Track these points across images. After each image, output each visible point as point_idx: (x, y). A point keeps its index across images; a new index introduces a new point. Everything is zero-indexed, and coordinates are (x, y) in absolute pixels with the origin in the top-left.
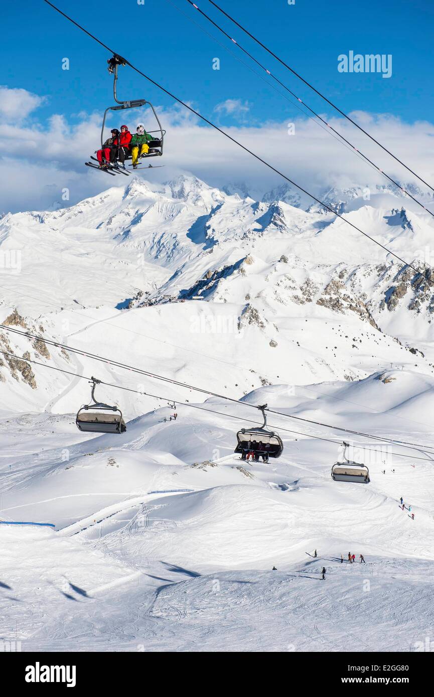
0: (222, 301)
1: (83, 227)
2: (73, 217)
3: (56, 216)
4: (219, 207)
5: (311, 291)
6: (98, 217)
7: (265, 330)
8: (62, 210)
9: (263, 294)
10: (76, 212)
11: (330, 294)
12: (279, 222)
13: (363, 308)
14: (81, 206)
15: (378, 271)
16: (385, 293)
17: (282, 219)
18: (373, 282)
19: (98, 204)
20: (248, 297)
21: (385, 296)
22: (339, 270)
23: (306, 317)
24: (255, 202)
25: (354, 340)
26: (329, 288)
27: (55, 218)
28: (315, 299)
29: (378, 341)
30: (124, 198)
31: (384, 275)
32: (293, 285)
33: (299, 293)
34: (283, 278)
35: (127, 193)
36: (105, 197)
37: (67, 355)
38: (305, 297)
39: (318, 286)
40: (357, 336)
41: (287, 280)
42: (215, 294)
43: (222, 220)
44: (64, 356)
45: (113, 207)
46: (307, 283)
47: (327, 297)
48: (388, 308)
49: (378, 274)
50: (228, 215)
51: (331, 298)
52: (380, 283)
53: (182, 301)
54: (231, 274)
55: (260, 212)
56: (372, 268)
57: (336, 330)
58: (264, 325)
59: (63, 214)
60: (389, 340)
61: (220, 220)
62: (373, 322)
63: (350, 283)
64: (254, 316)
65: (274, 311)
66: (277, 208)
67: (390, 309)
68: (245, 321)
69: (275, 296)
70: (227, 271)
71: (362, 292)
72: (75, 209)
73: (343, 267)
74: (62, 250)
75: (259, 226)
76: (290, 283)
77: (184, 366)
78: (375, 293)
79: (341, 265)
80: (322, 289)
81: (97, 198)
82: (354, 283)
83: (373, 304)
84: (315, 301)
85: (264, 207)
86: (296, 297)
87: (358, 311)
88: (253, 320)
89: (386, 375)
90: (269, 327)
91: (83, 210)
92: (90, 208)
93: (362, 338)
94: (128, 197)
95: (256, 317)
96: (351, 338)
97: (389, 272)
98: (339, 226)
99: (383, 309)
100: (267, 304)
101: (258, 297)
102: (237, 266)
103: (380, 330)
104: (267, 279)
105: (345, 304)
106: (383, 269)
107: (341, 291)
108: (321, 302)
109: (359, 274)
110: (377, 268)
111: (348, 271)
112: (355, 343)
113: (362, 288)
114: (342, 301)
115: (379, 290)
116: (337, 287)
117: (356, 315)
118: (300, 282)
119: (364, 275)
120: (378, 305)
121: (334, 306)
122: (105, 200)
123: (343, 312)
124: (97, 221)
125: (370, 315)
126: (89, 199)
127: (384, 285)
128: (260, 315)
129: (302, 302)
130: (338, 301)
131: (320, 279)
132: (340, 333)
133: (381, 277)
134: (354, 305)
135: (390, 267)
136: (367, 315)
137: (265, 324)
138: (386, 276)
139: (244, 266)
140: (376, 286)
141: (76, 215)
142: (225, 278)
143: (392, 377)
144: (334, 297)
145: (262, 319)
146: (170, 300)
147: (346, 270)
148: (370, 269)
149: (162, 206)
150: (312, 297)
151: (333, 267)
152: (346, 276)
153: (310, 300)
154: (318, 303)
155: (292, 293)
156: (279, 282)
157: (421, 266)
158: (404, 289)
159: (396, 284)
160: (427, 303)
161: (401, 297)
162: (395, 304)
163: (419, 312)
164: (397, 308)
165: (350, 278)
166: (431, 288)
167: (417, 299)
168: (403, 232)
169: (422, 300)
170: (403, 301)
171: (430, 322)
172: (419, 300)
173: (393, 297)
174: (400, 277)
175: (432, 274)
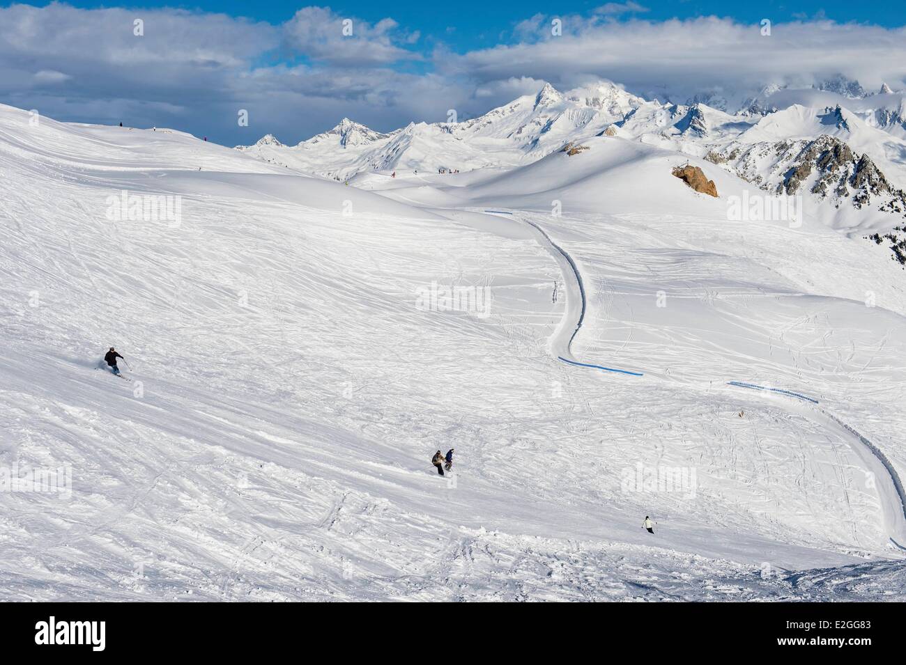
1: (492, 137)
2: (482, 128)
3: (465, 128)
4: (633, 112)
6: (507, 127)
8: (470, 121)
10: (485, 123)
12: (697, 126)
14: (490, 116)
15: (777, 150)
16: (784, 175)
17: (702, 122)
18: (770, 163)
19: (507, 113)
21: (784, 178)
22: (729, 150)
24: (672, 105)
27: (463, 129)
30: (535, 106)
31: (784, 154)
35: (538, 101)
36: (515, 106)
43: (636, 126)
45: (523, 117)
48: (787, 191)
49: (777, 153)
50: (642, 120)
52: (779, 164)
55: (677, 116)
56: (770, 147)
59: (471, 125)
61: (634, 125)
63: (742, 163)
66: (697, 110)
67: (788, 193)
71: (756, 175)
72: (484, 119)
73: (735, 146)
74: (466, 160)
75: (676, 131)
78: (772, 176)
79: (733, 145)
81: (507, 107)
82: (748, 164)
83: (769, 187)
85: (682, 110)
91: (492, 120)
92: (499, 118)
94: (540, 106)
97: (790, 151)
99: (781, 193)
106: (783, 147)
109: (754, 154)
110: (775, 146)
111: (741, 150)
113: (757, 170)
115: (777, 171)
119: (760, 155)
120: (775, 188)
122: (515, 109)
124: (507, 131)
126: (499, 109)
127: (783, 166)
133: (780, 157)
135: (791, 145)
138: (786, 155)
140: (774, 166)
141: (484, 126)
143: (585, 145)
147: (738, 150)
148: (767, 148)
149: (573, 113)
151: (722, 147)
152: (738, 156)
157: (830, 142)
158: (807, 169)
159: (798, 164)
160: (835, 185)
161: (803, 179)
162: (796, 187)
163: (824, 195)
164: (798, 191)
165: (742, 159)
166: (839, 167)
167: (823, 181)
168: (838, 131)
169: (829, 182)
170: (806, 184)
171: (837, 207)
172: (826, 182)
173: (793, 179)
174: (803, 156)
175: (842, 150)
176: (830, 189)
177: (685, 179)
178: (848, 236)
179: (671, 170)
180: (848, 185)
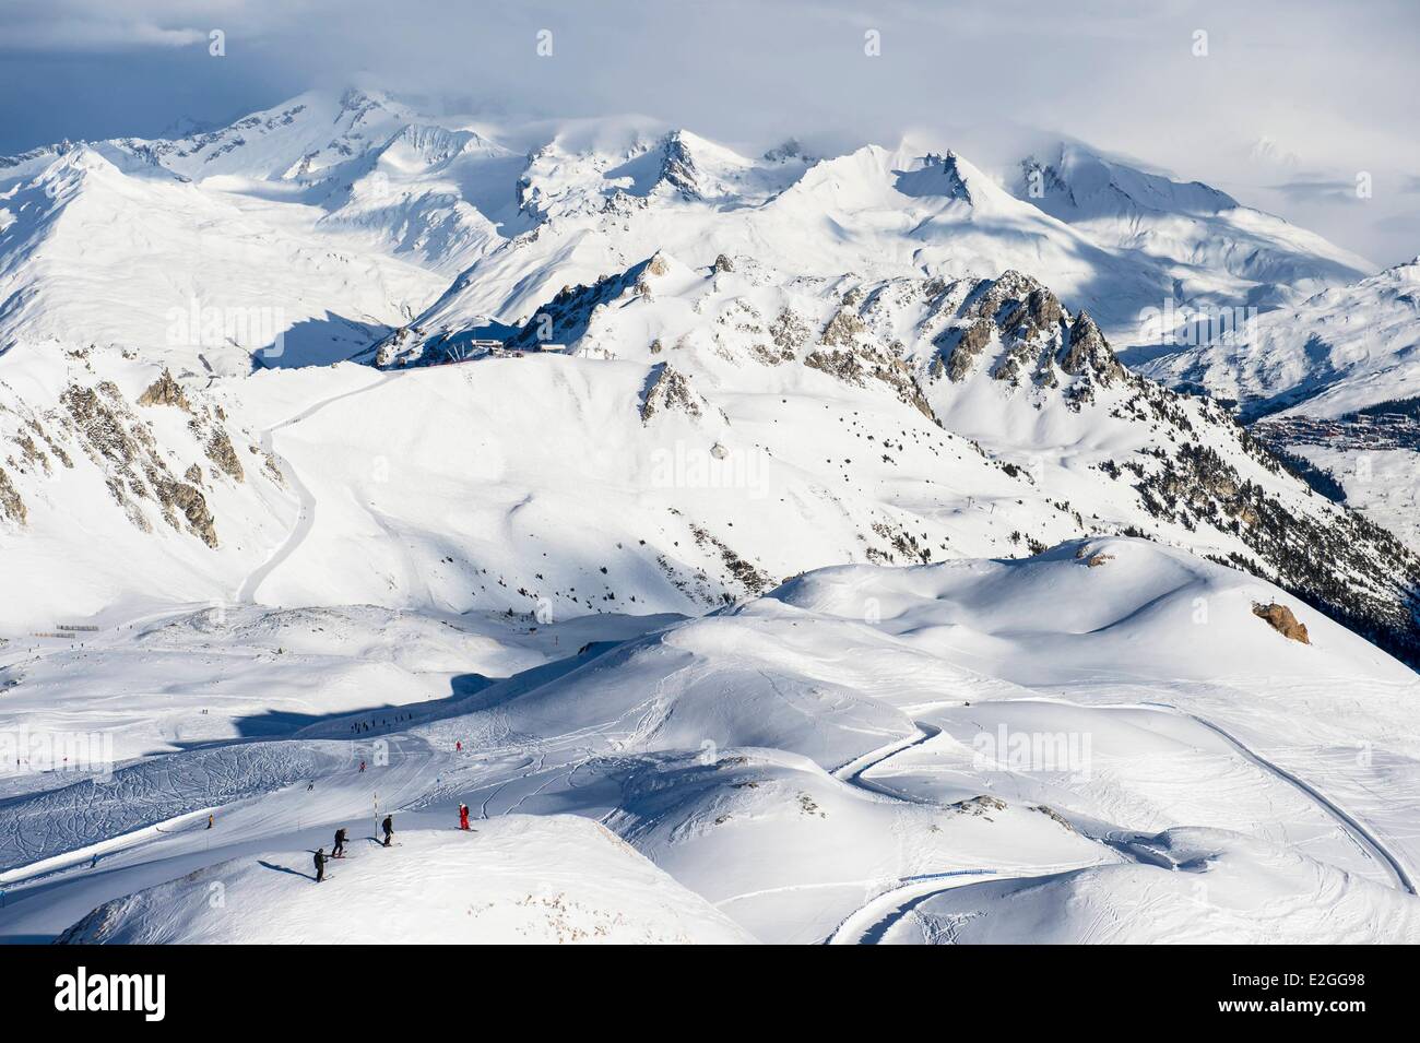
0: (600, 355)
1: (244, 174)
2: (223, 153)
3: (187, 150)
5: (793, 337)
6: (278, 154)
7: (702, 421)
8: (198, 137)
9: (690, 342)
10: (230, 143)
11: (833, 344)
12: (680, 176)
13: (904, 376)
14: (241, 130)
15: (927, 294)
17: (689, 171)
18: (917, 317)
19: (278, 124)
20: (655, 347)
21: (940, 348)
22: (842, 289)
23: (783, 392)
25: (886, 445)
26: (831, 329)
27: (182, 154)
28: (801, 353)
29: (938, 448)
31: (939, 302)
32: (753, 323)
33: (767, 341)
34: (732, 307)
36: (295, 111)
37: (278, 473)
38: (781, 349)
39: (808, 325)
40: (894, 436)
41: (742, 310)
42: (585, 339)
43: (556, 169)
44: (271, 474)
45: (313, 135)
46: (785, 318)
47: (828, 350)
48: (949, 374)
49: (926, 299)
50: (569, 158)
51: (836, 353)
52: (933, 320)
53: (518, 355)
54: (618, 294)
55: (638, 152)
56: (915, 287)
57: (848, 423)
58: (700, 410)
59: (199, 147)
60: (961, 445)
61: (552, 167)
62: (924, 406)
64: (678, 391)
65: (714, 379)
66: (677, 144)
67: (952, 378)
68: (657, 401)
69: (714, 346)
70: (608, 289)
71: (893, 339)
72: (228, 135)
73: (850, 282)
76: (747, 318)
77: (529, 499)
78: (921, 343)
79: (847, 279)
80: (815, 330)
81: (277, 112)
82: (877, 319)
83: (918, 364)
84: (801, 359)
86: (761, 349)
87: (894, 381)
88: (676, 398)
89: (1091, 547)
90: (710, 415)
91: (245, 138)
92: (260, 135)
93: (903, 441)
95: (683, 394)
96: (879, 440)
97: (951, 297)
98: (813, 188)
99: (938, 377)
100: (698, 364)
101: (678, 347)
102: (632, 277)
103: (939, 423)
104: (696, 308)
105: (867, 366)
106: (938, 289)
107: (857, 336)
108: (815, 361)
109: (887, 297)
110: (924, 286)
111: (862, 291)
112: (887, 452)
113: (894, 330)
114: (859, 359)
115: (928, 335)
116: (850, 328)
117: (887, 391)
118: (768, 317)
119: (898, 302)
120: (928, 367)
121: (842, 370)
123: (862, 384)
125: (919, 390)
126: (259, 115)
127: (940, 323)
128: (690, 387)
129: (774, 361)
130: (851, 360)
131: (811, 309)
132: (855, 430)
133: (934, 307)
134: (885, 368)
135: (952, 286)
136: (914, 390)
137: (702, 408)
138: (945, 305)
139: (648, 277)
140: (922, 325)
141: (229, 149)
142: (606, 303)
143: (1106, 552)
144: (843, 350)
145: (694, 397)
146: (491, 351)
147: (857, 290)
148: (910, 290)
149: (424, 135)
150: (794, 350)
151: (829, 283)
152: (858, 302)
153: (791, 357)
154: (808, 362)
155: (750, 339)
156: (725, 316)
157: (1022, 284)
158: (985, 334)
159: (965, 323)
160: (1031, 366)
161: (977, 351)
162: (964, 365)
163: (1015, 384)
164: (968, 375)
165: (865, 308)
166: (1041, 333)
167: (1011, 357)
168: (950, 203)
169: (1023, 359)
170: (981, 361)
171: (1039, 406)
172: (1017, 359)
173: (961, 352)
174: (974, 308)
175: (1044, 301)
176: (1025, 371)
177: (1270, 620)
178: (1064, 463)
179: (1251, 608)
180: (1056, 368)
